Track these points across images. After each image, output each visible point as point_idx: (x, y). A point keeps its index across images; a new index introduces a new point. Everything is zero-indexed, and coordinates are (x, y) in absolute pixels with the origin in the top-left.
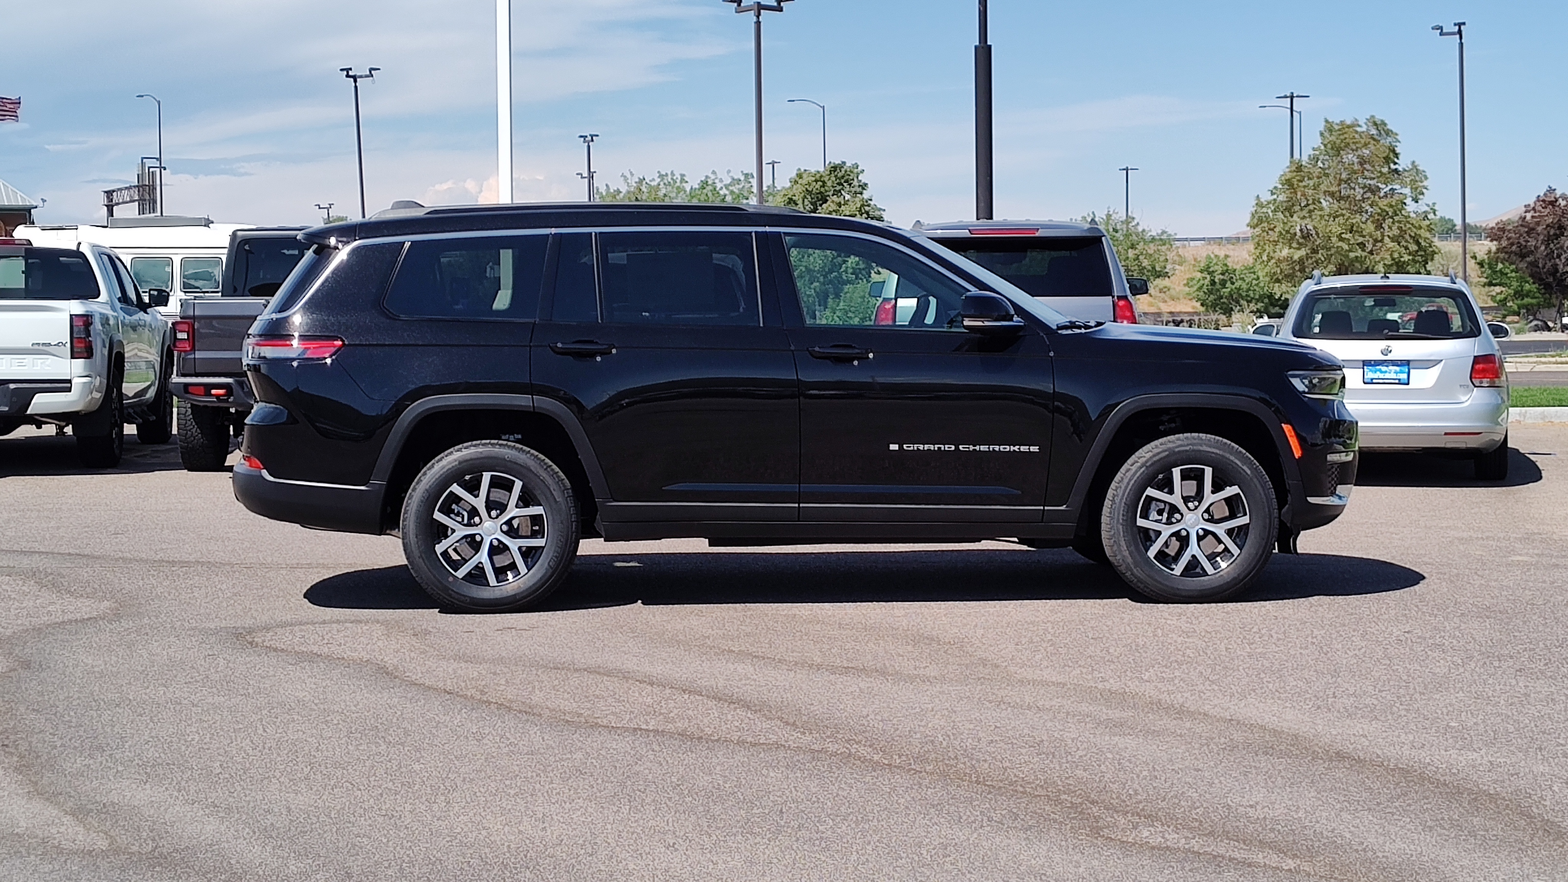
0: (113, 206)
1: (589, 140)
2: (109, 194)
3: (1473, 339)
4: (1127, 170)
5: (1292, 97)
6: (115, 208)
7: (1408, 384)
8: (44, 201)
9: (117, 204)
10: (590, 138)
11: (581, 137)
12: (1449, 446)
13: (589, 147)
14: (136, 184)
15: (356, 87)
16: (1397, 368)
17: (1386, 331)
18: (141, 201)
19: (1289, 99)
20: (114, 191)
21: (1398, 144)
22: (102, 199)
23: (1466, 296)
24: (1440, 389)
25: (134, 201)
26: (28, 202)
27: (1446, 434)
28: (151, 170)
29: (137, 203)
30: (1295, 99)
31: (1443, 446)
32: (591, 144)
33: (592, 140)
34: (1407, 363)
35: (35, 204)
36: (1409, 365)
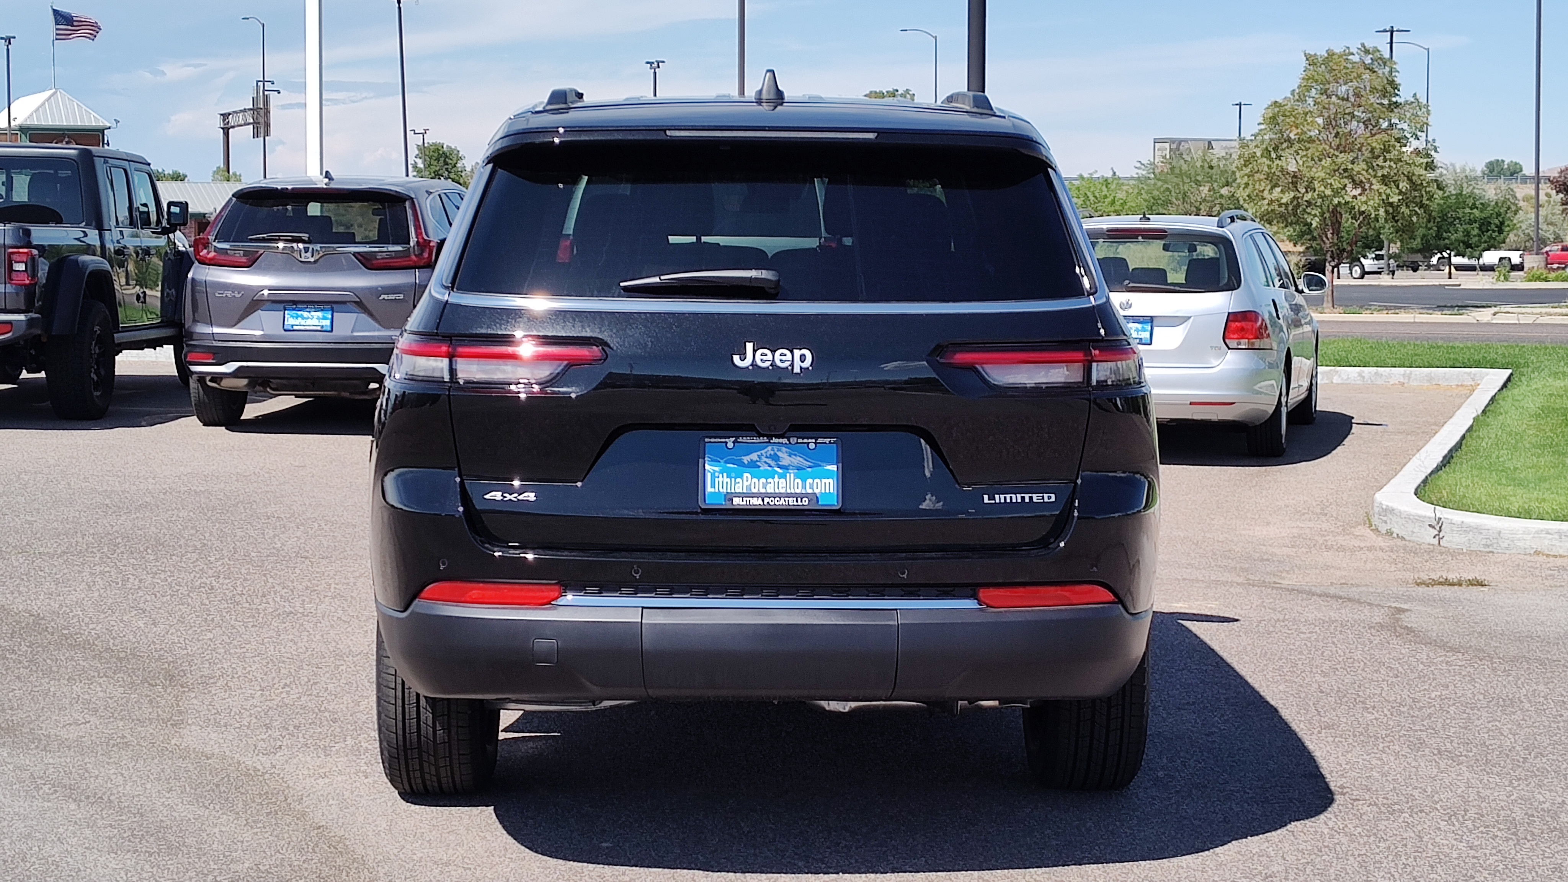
0: (229, 129)
1: (655, 65)
2: (225, 116)
3: (1230, 292)
4: (1240, 105)
5: (1392, 32)
6: (231, 131)
7: (1150, 344)
8: (117, 122)
9: (233, 127)
10: (656, 64)
11: (648, 63)
12: (1196, 417)
13: (655, 73)
14: (251, 107)
15: (400, 8)
16: (1139, 326)
17: (1127, 282)
18: (256, 124)
19: (1389, 34)
20: (230, 114)
21: (1397, 74)
22: (218, 122)
23: (1231, 242)
24: (1186, 351)
25: (249, 124)
26: (102, 123)
27: (1191, 404)
28: (266, 93)
29: (251, 127)
30: (1395, 33)
31: (1190, 417)
32: (657, 70)
33: (659, 67)
34: (1151, 320)
35: (108, 125)
36: (1152, 322)
